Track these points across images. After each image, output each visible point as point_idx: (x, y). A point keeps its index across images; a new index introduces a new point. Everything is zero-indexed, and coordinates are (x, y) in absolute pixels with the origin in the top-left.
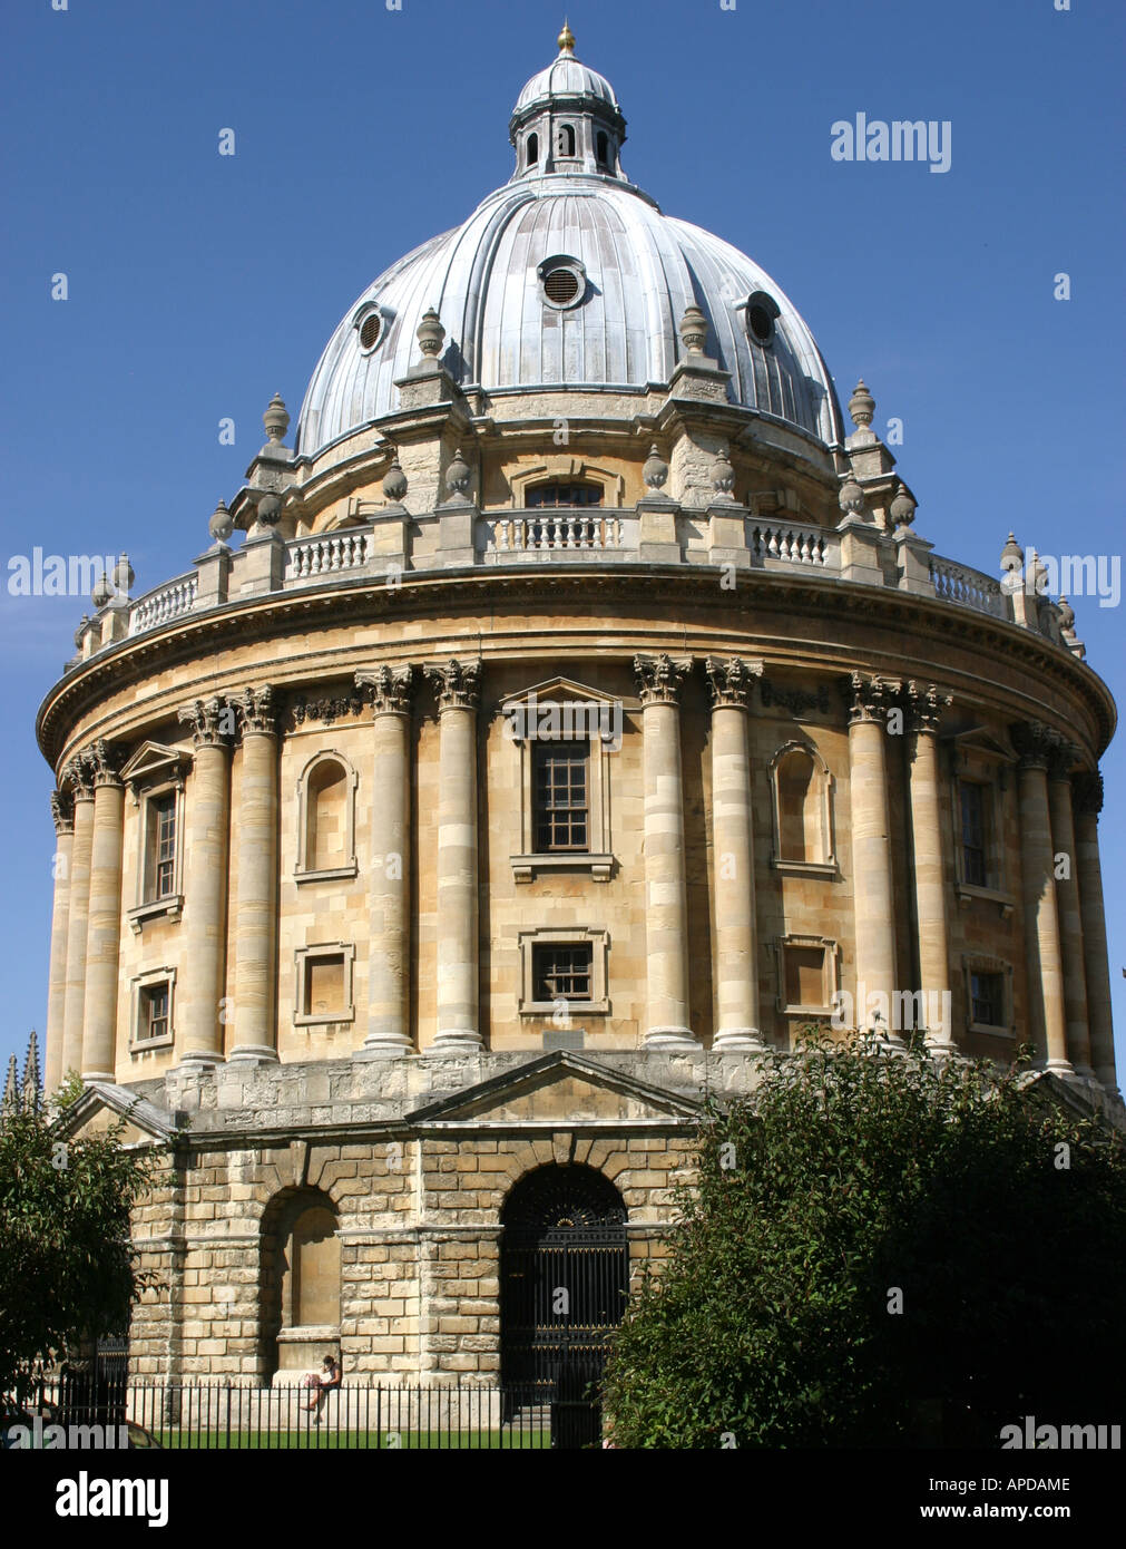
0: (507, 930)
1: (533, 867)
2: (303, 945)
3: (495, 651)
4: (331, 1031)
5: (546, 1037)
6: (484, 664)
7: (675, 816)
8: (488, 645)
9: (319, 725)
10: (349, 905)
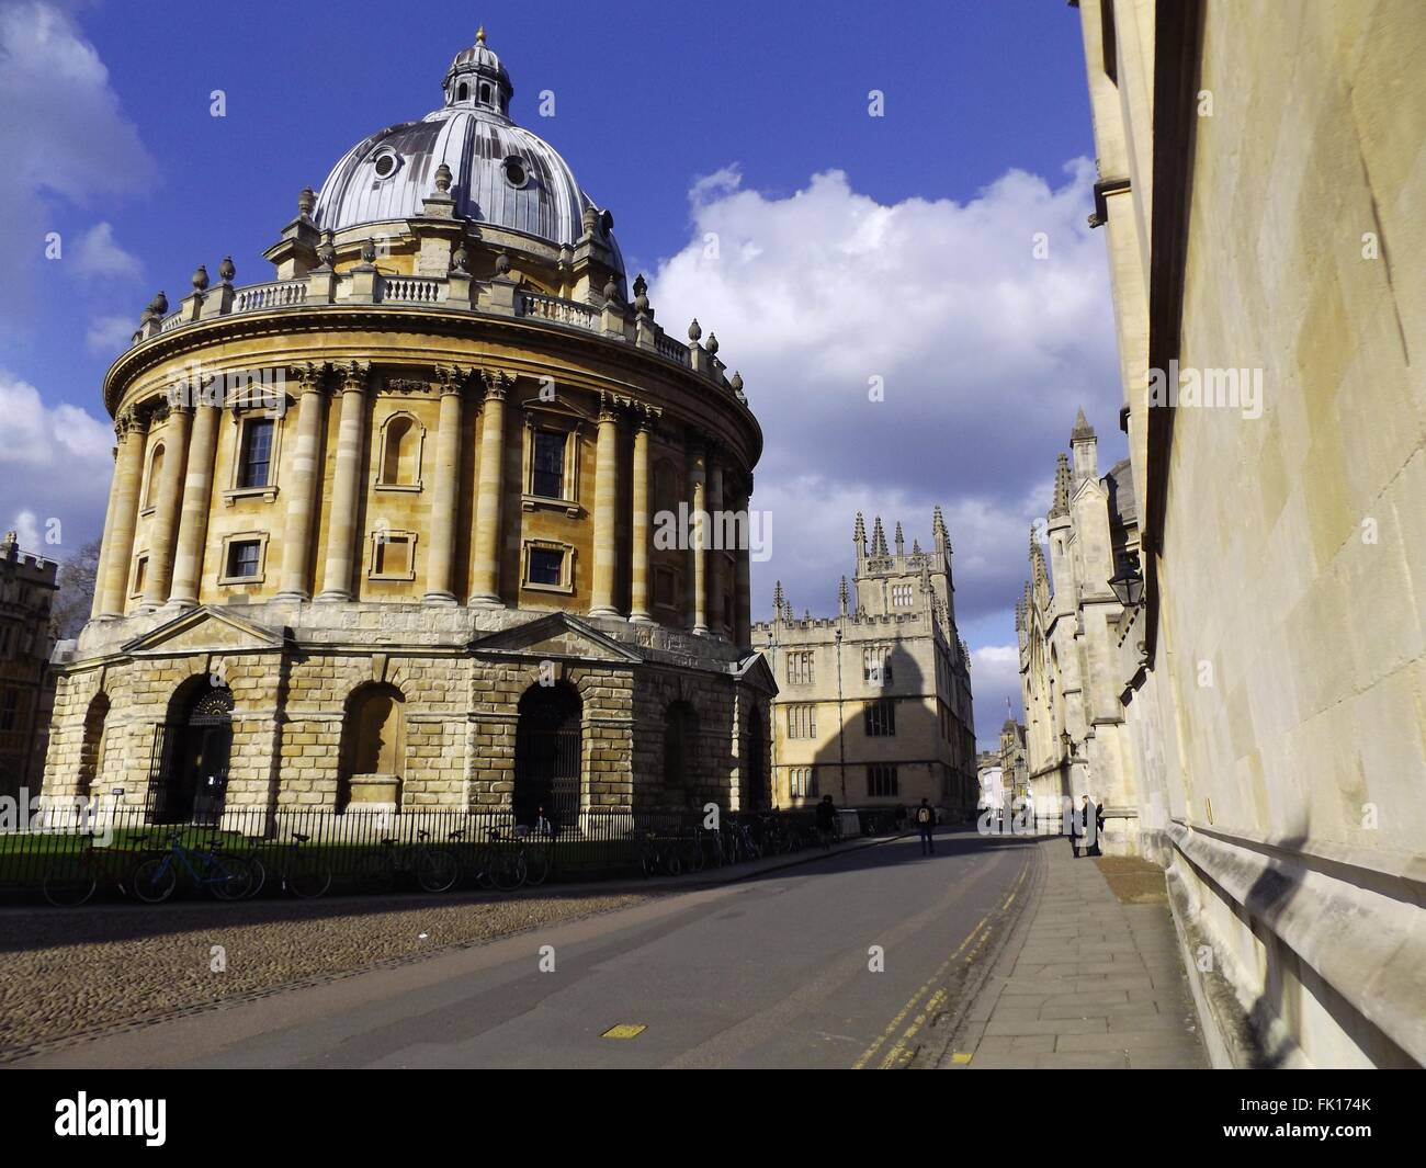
0: (217, 535)
1: (236, 496)
2: (140, 552)
5: (231, 599)
7: (311, 461)
8: (215, 367)
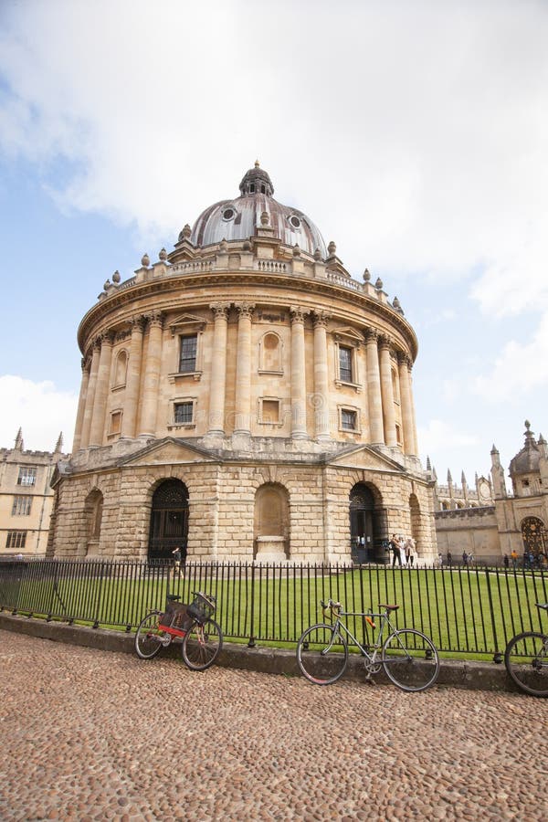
3: (335, 313)
4: (274, 428)
8: (333, 310)
9: (268, 322)
10: (280, 384)
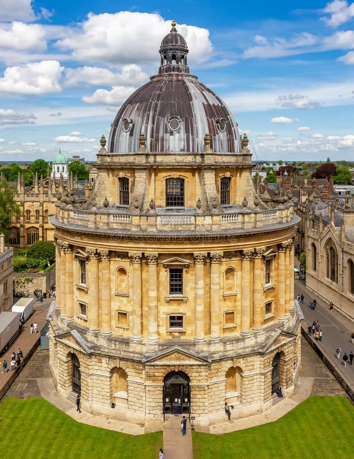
0: (164, 313)
1: (170, 300)
2: (117, 309)
3: (161, 251)
4: (124, 330)
6: (159, 254)
7: (204, 290)
9: (120, 259)
10: (128, 303)
